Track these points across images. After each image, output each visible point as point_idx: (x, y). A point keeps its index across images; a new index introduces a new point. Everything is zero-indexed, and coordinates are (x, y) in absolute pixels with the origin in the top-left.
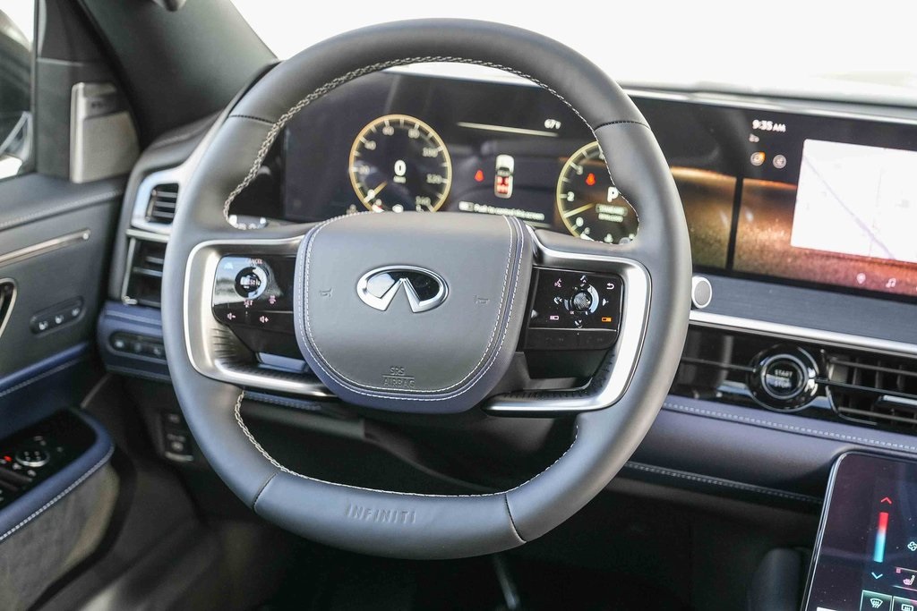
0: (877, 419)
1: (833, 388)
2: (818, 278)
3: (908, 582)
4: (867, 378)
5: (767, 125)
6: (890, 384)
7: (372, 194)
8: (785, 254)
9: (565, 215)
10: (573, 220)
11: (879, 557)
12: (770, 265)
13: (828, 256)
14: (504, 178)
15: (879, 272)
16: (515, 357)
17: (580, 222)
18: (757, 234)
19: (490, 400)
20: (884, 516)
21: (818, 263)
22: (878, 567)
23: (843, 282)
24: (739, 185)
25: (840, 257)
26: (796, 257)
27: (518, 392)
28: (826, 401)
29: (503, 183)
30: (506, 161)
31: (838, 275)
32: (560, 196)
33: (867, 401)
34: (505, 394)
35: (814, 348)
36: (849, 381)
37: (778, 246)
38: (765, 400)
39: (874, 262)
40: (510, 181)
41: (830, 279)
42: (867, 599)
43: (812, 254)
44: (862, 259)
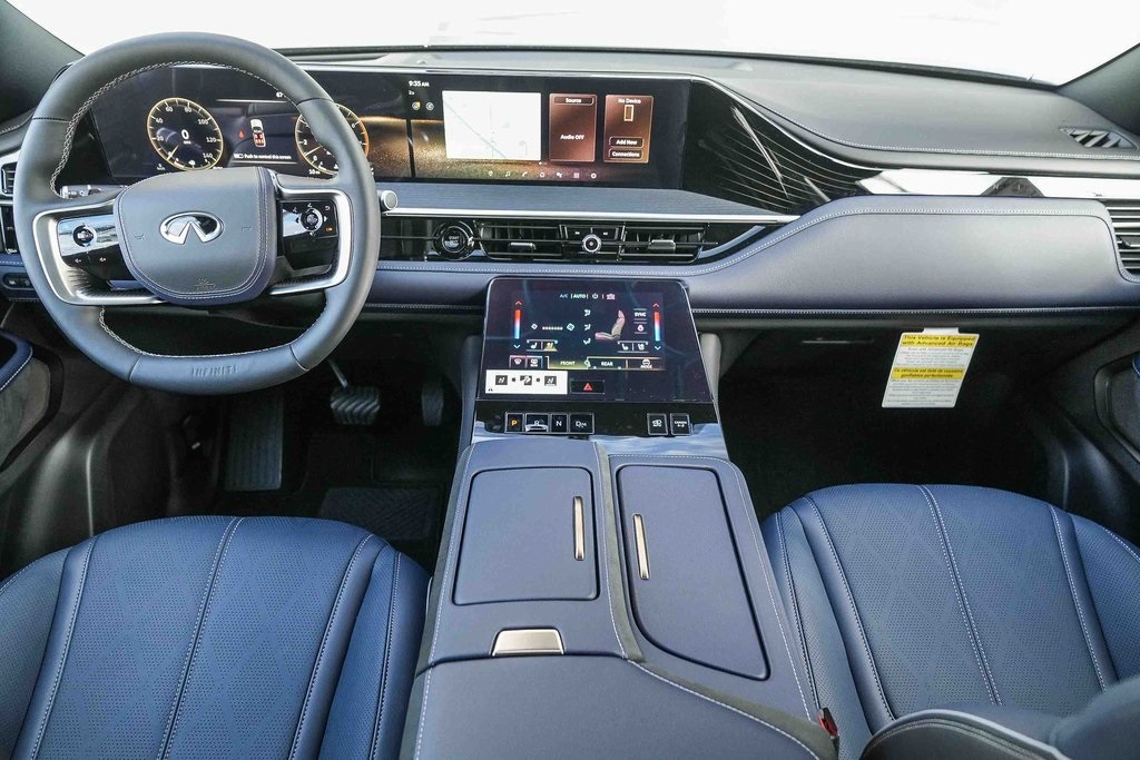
0: (512, 256)
1: (483, 242)
2: (466, 177)
3: (533, 347)
4: (504, 233)
5: (418, 83)
6: (516, 235)
7: (171, 154)
8: (444, 164)
9: (305, 155)
10: (311, 157)
11: (517, 336)
12: (436, 171)
13: (469, 162)
14: (258, 135)
15: (500, 168)
16: (277, 260)
17: (315, 158)
18: (427, 154)
19: (269, 289)
20: (518, 312)
21: (464, 167)
22: (517, 342)
23: (480, 177)
24: (409, 123)
25: (476, 162)
26: (451, 165)
27: (288, 280)
28: (481, 252)
29: (259, 138)
30: (256, 123)
31: (478, 172)
32: (298, 143)
33: (504, 247)
34: (278, 283)
35: (469, 220)
36: (493, 237)
37: (440, 160)
38: (446, 256)
39: (497, 162)
40: (262, 136)
41: (474, 176)
42: (513, 360)
43: (460, 162)
44: (489, 162)
